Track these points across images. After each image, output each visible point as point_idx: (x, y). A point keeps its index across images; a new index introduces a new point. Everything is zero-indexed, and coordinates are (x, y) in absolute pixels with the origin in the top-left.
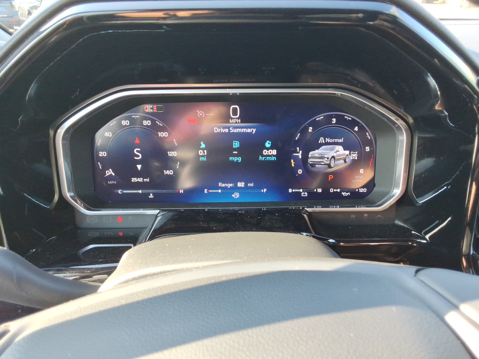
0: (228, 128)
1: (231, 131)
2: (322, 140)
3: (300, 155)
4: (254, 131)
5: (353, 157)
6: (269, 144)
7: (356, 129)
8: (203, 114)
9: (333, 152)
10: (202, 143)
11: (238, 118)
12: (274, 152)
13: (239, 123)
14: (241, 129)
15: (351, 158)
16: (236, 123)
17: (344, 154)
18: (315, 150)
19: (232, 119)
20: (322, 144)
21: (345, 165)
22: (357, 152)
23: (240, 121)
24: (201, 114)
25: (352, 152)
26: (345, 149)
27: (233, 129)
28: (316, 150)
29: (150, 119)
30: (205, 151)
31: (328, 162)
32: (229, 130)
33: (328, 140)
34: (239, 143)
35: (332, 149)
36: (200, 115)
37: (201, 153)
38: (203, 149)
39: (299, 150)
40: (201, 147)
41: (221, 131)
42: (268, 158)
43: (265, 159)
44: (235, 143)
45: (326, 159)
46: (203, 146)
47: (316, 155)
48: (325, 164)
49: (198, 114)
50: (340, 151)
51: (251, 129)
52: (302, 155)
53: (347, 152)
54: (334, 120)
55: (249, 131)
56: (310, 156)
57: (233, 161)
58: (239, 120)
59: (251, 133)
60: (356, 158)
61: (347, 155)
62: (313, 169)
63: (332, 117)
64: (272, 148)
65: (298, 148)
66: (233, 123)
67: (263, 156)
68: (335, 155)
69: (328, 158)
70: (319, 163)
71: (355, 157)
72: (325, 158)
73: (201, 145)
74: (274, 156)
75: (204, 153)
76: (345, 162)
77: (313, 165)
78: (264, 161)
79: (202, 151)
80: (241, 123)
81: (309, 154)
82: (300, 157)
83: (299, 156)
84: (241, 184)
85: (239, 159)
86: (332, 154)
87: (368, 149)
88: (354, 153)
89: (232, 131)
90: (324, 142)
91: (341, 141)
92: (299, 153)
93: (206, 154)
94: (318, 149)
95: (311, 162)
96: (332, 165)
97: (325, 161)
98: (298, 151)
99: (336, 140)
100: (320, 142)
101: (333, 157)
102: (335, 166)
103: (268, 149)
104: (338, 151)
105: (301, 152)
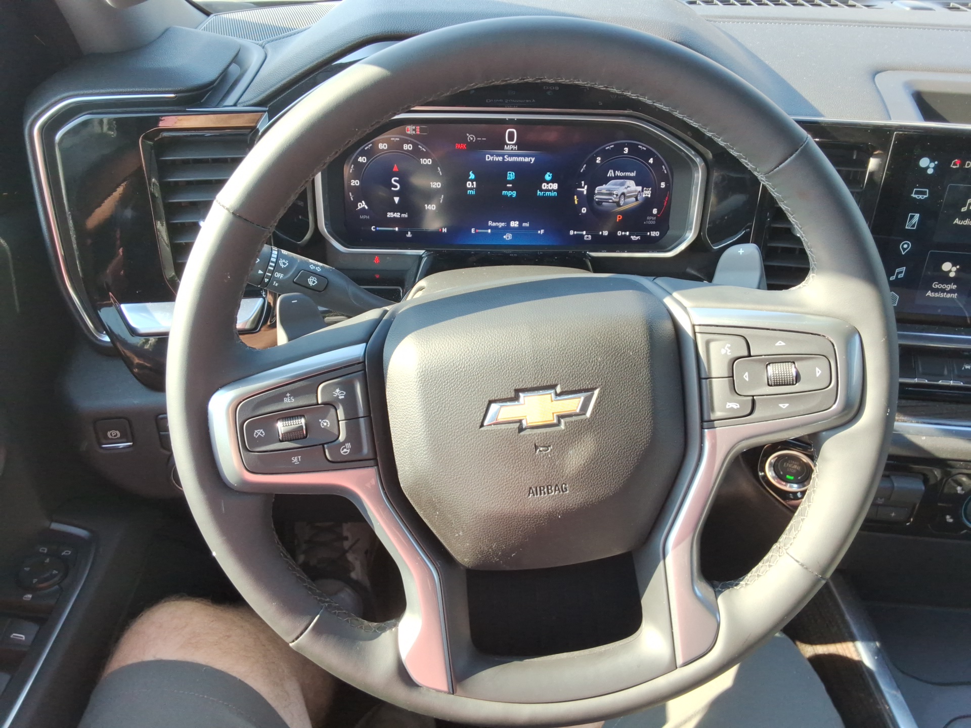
0: (503, 156)
1: (505, 160)
2: (611, 173)
3: (585, 190)
4: (533, 160)
5: (645, 194)
6: (549, 176)
7: (651, 161)
8: (473, 138)
9: (624, 187)
10: (471, 173)
11: (514, 145)
12: (555, 186)
13: (515, 150)
14: (517, 158)
15: (644, 196)
16: (512, 150)
17: (636, 191)
18: (602, 185)
19: (507, 145)
20: (611, 178)
21: (636, 204)
22: (650, 189)
23: (516, 148)
24: (472, 139)
25: (645, 189)
26: (637, 185)
27: (508, 157)
28: (604, 185)
29: (411, 143)
30: (475, 183)
31: (617, 200)
32: (504, 159)
33: (618, 173)
34: (514, 174)
35: (622, 184)
36: (470, 139)
37: (469, 185)
38: (472, 181)
39: (585, 185)
40: (470, 178)
41: (494, 160)
42: (548, 193)
43: (544, 194)
44: (510, 174)
45: (615, 196)
46: (472, 176)
47: (604, 191)
48: (614, 202)
49: (468, 139)
50: (631, 186)
51: (529, 158)
52: (587, 190)
53: (640, 188)
54: (626, 150)
55: (527, 160)
56: (596, 192)
57: (507, 196)
58: (515, 146)
59: (528, 163)
60: (649, 196)
61: (640, 192)
62: (600, 208)
63: (624, 145)
64: (552, 181)
65: (583, 182)
66: (508, 150)
67: (541, 190)
68: (625, 191)
69: (617, 195)
70: (606, 201)
71: (648, 194)
72: (614, 194)
73: (470, 176)
74: (555, 191)
75: (473, 185)
76: (637, 200)
77: (600, 203)
78: (543, 197)
79: (470, 183)
80: (518, 150)
81: (595, 190)
82: (585, 193)
83: (583, 192)
84: (514, 224)
85: (514, 194)
86: (622, 190)
87: (663, 185)
88: (647, 189)
89: (507, 159)
90: (613, 176)
91: (633, 174)
92: (583, 188)
93: (475, 186)
94: (606, 184)
95: (598, 198)
96: (622, 203)
97: (613, 199)
98: (583, 185)
99: (628, 174)
100: (608, 175)
101: (623, 194)
102: (625, 204)
103: (548, 182)
104: (628, 187)
105: (586, 187)
